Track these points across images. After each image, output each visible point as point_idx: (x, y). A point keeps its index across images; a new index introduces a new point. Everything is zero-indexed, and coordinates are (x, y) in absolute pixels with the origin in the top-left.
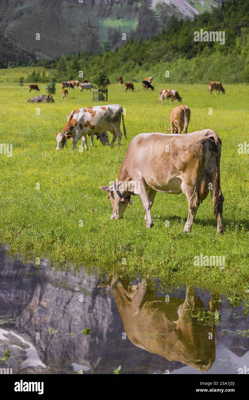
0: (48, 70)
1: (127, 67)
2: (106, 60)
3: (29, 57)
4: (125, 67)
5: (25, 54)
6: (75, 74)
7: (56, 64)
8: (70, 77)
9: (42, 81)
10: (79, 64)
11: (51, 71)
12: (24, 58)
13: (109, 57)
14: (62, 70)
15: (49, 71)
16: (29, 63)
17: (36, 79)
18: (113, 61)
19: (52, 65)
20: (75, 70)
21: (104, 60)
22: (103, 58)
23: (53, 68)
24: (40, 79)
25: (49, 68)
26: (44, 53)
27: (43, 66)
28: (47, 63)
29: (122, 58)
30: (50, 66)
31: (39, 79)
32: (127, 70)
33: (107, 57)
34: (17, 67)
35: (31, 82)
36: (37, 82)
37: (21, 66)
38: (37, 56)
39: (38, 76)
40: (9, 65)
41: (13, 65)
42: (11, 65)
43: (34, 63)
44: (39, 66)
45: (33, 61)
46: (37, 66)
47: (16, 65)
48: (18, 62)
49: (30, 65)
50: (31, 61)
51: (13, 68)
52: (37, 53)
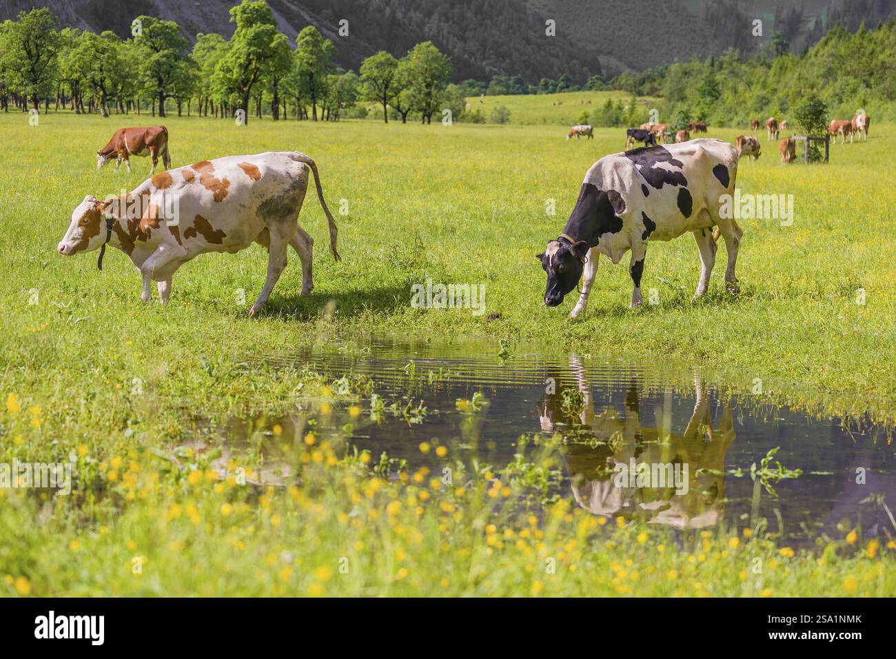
0: (638, 99)
1: (837, 91)
2: (780, 76)
3: (586, 69)
4: (834, 90)
5: (574, 61)
7: (656, 85)
10: (717, 85)
11: (646, 100)
12: (572, 72)
13: (786, 68)
14: (675, 97)
16: (589, 84)
18: (799, 79)
19: (647, 86)
20: (708, 99)
21: (775, 74)
22: (772, 72)
23: (648, 94)
25: (640, 94)
26: (620, 59)
27: (627, 90)
28: (635, 83)
29: (822, 71)
30: (641, 88)
31: (622, 119)
32: (837, 97)
33: (781, 68)
34: (560, 92)
35: (604, 126)
36: (617, 127)
37: (571, 88)
38: (604, 67)
39: (618, 111)
40: (540, 86)
41: (551, 87)
42: (546, 86)
43: (599, 82)
44: (615, 89)
45: (597, 79)
46: (610, 90)
47: (556, 86)
48: (563, 80)
49: (590, 88)
50: (594, 78)
51: (553, 92)
52: (602, 60)
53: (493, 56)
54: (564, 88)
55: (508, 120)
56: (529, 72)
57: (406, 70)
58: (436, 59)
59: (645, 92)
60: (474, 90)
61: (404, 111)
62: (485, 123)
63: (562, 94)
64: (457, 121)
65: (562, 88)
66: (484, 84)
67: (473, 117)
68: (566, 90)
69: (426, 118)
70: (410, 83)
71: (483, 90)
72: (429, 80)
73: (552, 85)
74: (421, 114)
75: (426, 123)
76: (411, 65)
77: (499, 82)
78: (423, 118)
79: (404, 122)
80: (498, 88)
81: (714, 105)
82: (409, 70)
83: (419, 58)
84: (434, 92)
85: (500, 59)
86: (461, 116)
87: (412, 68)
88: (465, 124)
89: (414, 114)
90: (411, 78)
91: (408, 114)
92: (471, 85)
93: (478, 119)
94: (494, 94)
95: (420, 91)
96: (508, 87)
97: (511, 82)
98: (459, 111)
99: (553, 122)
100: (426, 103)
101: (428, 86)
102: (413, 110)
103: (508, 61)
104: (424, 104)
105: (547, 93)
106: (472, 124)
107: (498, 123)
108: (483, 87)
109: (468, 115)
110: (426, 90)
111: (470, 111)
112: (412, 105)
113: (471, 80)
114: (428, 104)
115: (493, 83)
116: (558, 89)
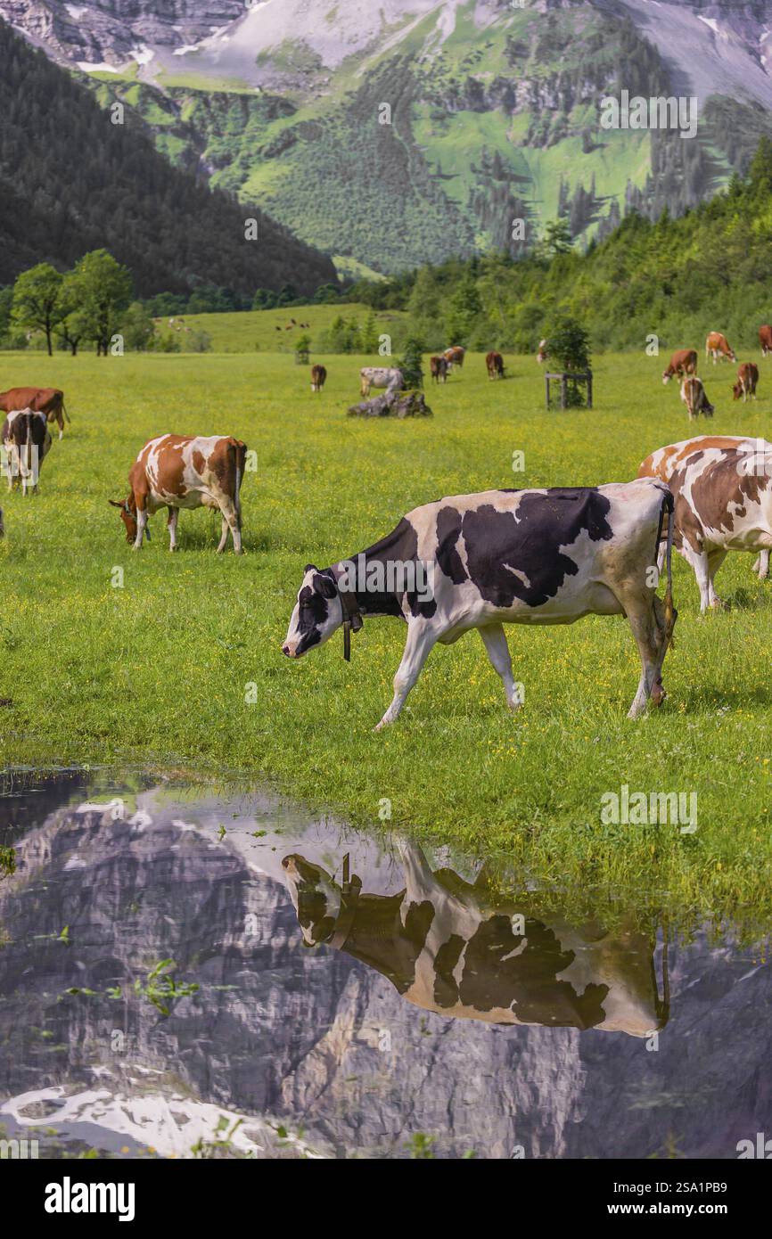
0: (380, 313)
1: (628, 300)
2: (559, 281)
3: (317, 274)
4: (624, 300)
5: (303, 265)
6: (467, 325)
7: (402, 295)
8: (452, 334)
9: (364, 349)
10: (477, 294)
11: (389, 316)
12: (300, 279)
13: (568, 270)
14: (425, 312)
15: (383, 316)
16: (318, 294)
17: (345, 343)
18: (583, 284)
19: (391, 298)
20: (467, 313)
21: (553, 278)
22: (549, 276)
23: (393, 307)
24: (358, 341)
25: (383, 307)
26: (360, 260)
27: (365, 302)
28: (376, 294)
29: (610, 273)
30: (383, 300)
31: (354, 342)
32: (628, 309)
33: (561, 270)
34: (281, 306)
35: (330, 353)
36: (349, 353)
37: (295, 301)
38: (340, 270)
39: (351, 332)
40: (255, 300)
41: (269, 300)
42: (263, 299)
43: (332, 291)
44: (351, 302)
45: (329, 288)
46: (344, 302)
47: (276, 298)
48: (284, 291)
49: (320, 301)
50: (325, 286)
51: (269, 308)
52: (338, 261)
53: (196, 261)
54: (286, 301)
55: (209, 347)
56: (242, 280)
57: (74, 287)
58: (112, 271)
59: (389, 305)
60: (170, 307)
61: (74, 339)
62: (179, 351)
63: (283, 310)
64: (144, 349)
65: (283, 300)
66: (183, 297)
67: (164, 345)
68: (289, 303)
69: (102, 347)
70: (80, 303)
71: (182, 306)
72: (104, 299)
73: (271, 296)
74: (95, 343)
75: (102, 354)
76: (80, 280)
77: (202, 295)
78: (99, 348)
79: (74, 354)
80: (201, 303)
81: (473, 322)
82: (78, 287)
83: (90, 271)
84: (111, 314)
85: (206, 264)
86: (149, 343)
87: (82, 283)
88: (154, 355)
89: (88, 343)
90: (80, 297)
91: (80, 343)
92: (166, 300)
93: (170, 347)
94: (196, 311)
95: (93, 314)
96: (214, 300)
97: (218, 294)
98: (147, 337)
99: (269, 348)
100: (101, 328)
101: (103, 307)
102: (86, 339)
103: (215, 266)
104: (98, 330)
105: (264, 309)
106: (163, 355)
107: (196, 351)
108: (182, 302)
109: (157, 342)
110: (101, 312)
111: (160, 337)
112: (83, 331)
113: (166, 294)
114: (104, 331)
115: (194, 296)
116: (279, 301)
